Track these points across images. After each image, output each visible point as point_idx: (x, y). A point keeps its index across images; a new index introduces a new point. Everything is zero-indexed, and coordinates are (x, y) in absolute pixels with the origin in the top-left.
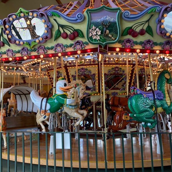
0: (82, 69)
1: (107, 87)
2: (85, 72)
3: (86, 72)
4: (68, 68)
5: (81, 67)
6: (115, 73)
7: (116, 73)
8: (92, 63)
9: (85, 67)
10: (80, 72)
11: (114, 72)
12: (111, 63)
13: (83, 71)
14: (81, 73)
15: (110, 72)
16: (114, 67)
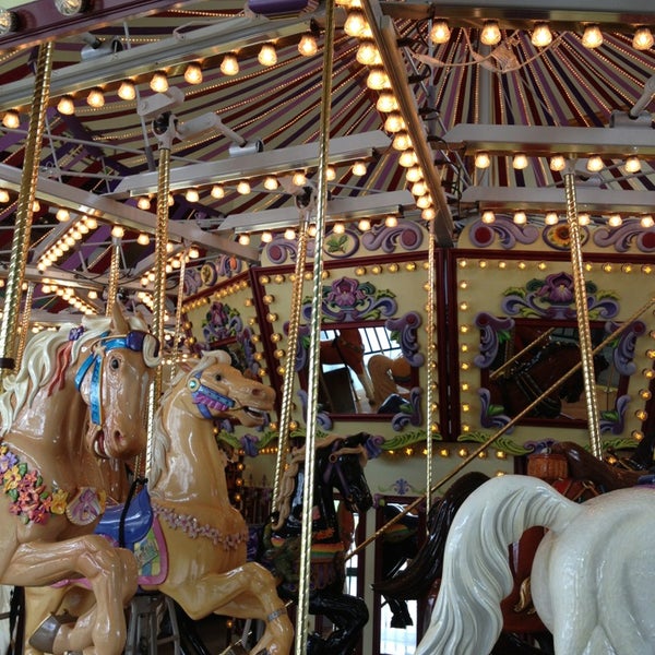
0: (344, 284)
1: (494, 402)
2: (360, 308)
3: (367, 304)
4: (264, 280)
5: (339, 274)
6: (551, 312)
7: (560, 316)
8: (400, 249)
9: (360, 272)
10: (329, 307)
11: (545, 306)
12: (520, 247)
13: (346, 296)
14: (337, 310)
15: (517, 307)
16: (541, 277)
